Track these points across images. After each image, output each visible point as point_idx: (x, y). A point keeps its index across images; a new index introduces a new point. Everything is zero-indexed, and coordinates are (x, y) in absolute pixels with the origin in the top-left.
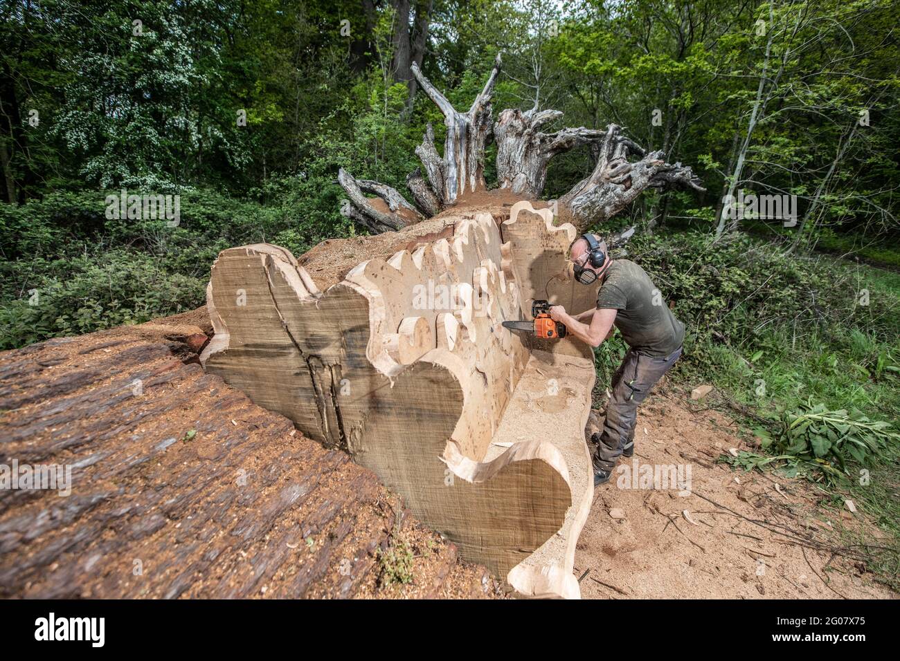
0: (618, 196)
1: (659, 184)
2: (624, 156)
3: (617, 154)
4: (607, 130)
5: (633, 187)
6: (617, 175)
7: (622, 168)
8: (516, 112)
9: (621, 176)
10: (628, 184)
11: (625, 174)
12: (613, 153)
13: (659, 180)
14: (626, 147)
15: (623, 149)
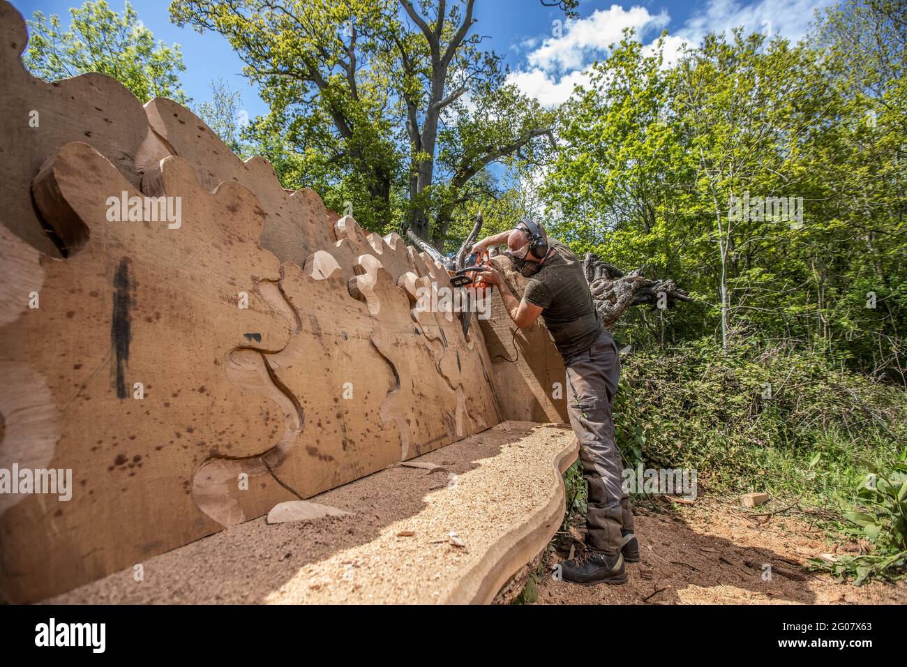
0: (605, 310)
1: (645, 298)
2: (604, 276)
3: (597, 276)
4: (584, 258)
5: (619, 301)
6: (601, 293)
7: (605, 285)
8: (497, 249)
9: (605, 293)
10: (613, 299)
11: (607, 290)
12: (593, 276)
13: (644, 295)
14: (604, 270)
15: (601, 272)
